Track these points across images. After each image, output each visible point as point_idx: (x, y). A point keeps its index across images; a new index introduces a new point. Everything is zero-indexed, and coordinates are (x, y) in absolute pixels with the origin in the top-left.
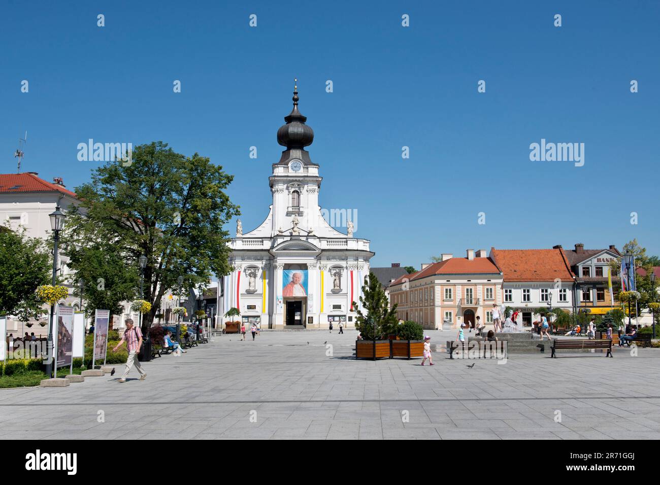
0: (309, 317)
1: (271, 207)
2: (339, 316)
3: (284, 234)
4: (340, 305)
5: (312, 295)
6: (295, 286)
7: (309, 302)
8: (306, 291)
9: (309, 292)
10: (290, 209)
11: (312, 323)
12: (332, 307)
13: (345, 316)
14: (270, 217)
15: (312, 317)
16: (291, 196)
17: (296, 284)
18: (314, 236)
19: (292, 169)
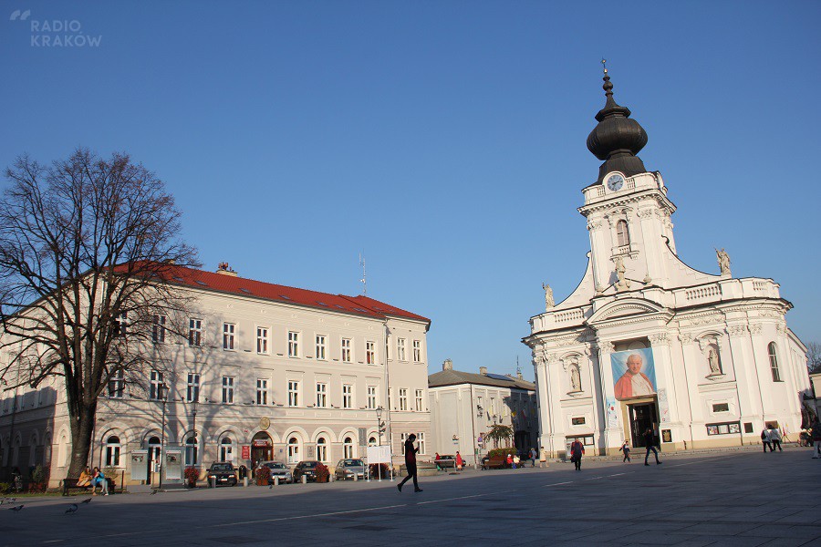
0: (663, 431)
1: (589, 255)
2: (728, 424)
3: (605, 294)
4: (727, 404)
5: (664, 390)
6: (634, 377)
7: (661, 405)
8: (653, 384)
9: (659, 386)
10: (617, 251)
11: (671, 441)
12: (712, 409)
13: (738, 422)
14: (589, 271)
15: (669, 431)
16: (614, 231)
17: (636, 374)
18: (654, 287)
19: (610, 188)
